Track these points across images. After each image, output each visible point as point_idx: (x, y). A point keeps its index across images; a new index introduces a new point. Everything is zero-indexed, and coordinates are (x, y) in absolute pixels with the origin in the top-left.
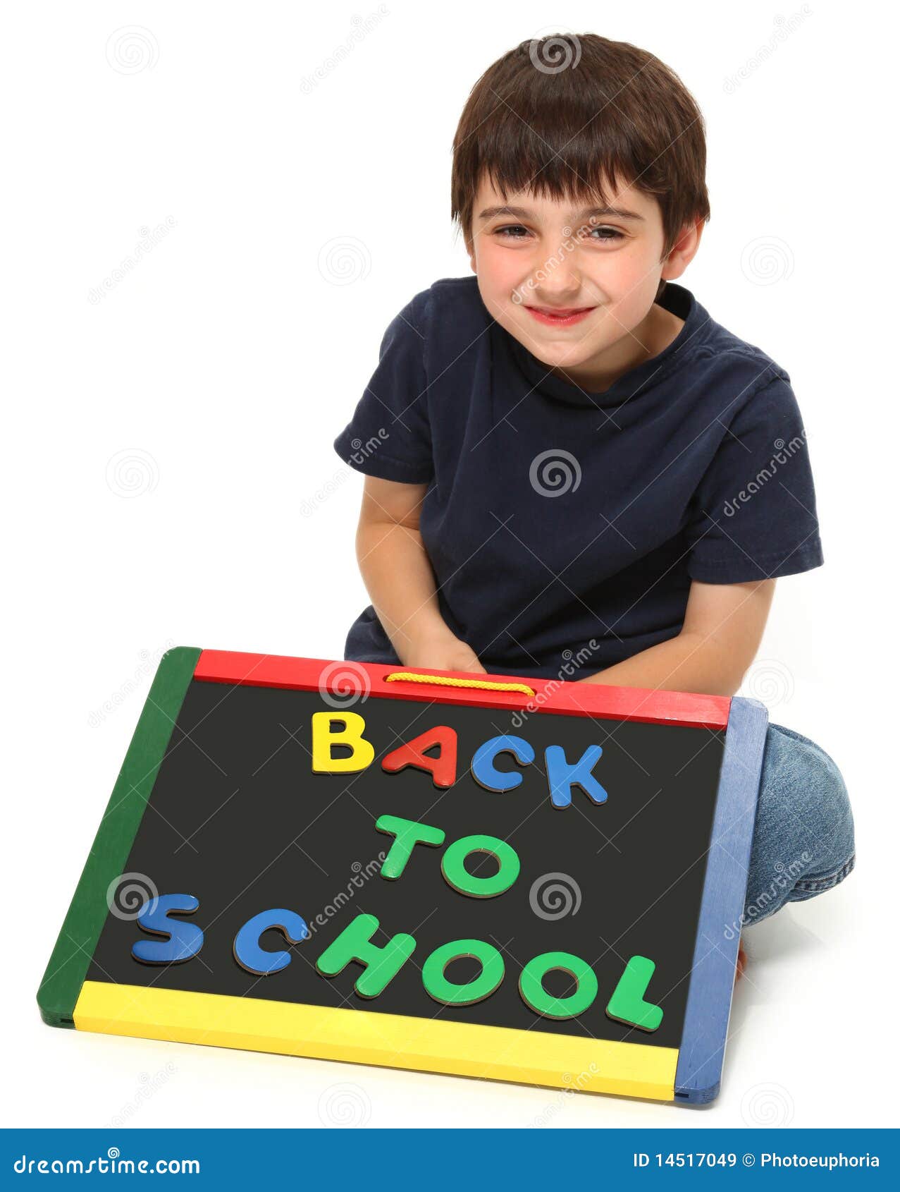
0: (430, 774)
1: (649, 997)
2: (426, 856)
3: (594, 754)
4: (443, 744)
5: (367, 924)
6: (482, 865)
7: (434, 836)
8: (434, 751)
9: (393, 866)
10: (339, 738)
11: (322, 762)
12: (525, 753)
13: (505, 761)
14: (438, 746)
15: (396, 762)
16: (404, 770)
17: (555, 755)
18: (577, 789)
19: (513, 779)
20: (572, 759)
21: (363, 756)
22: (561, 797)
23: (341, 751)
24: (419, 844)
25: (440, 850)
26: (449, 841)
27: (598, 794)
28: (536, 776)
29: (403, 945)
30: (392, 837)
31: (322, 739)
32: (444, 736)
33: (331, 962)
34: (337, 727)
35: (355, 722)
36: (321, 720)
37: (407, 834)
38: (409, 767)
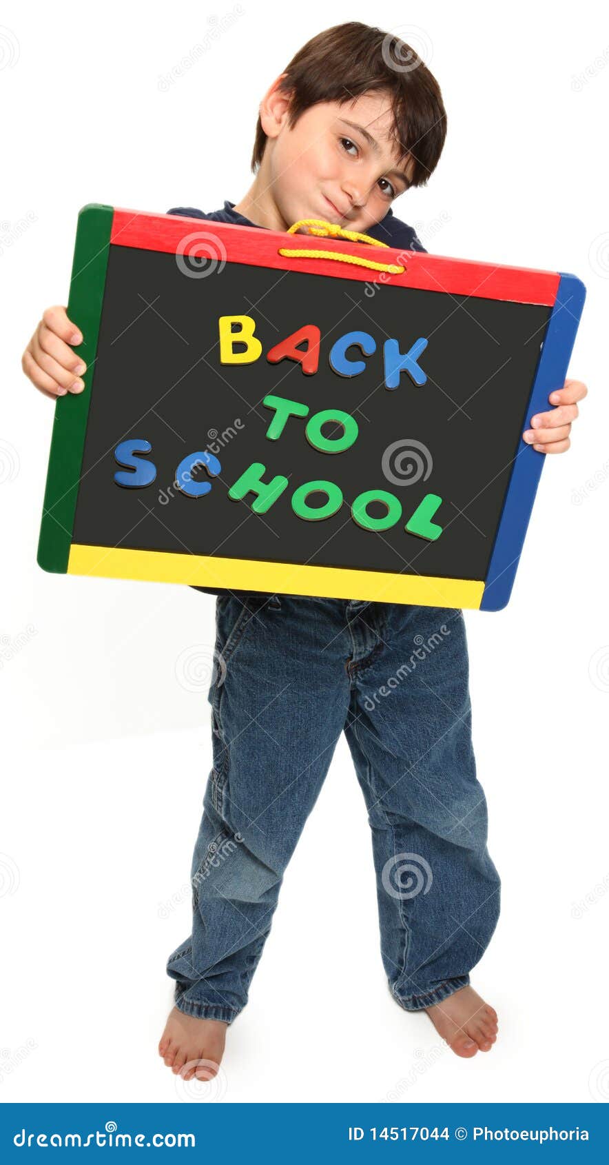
0: (300, 364)
1: (436, 520)
2: (296, 424)
3: (421, 344)
4: (310, 339)
5: (257, 469)
6: (334, 431)
7: (301, 410)
8: (304, 346)
9: (274, 432)
10: (238, 337)
11: (227, 356)
12: (369, 346)
13: (355, 352)
14: (306, 342)
15: (277, 355)
16: (282, 361)
17: (392, 345)
18: (405, 374)
19: (358, 367)
20: (404, 350)
21: (254, 351)
22: (392, 380)
23: (239, 347)
24: (292, 416)
25: (305, 420)
26: (311, 414)
27: (420, 377)
28: (376, 363)
29: (280, 483)
30: (274, 411)
31: (227, 338)
32: (311, 333)
33: (237, 492)
34: (237, 328)
35: (248, 324)
36: (225, 323)
37: (284, 408)
38: (286, 358)
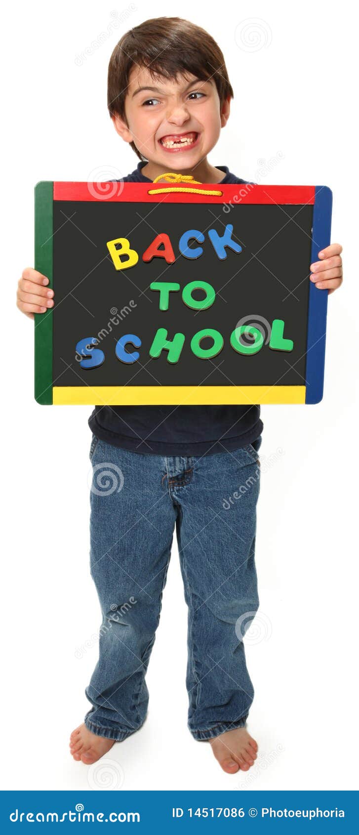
0: (164, 258)
1: (286, 336)
2: (175, 297)
3: (229, 229)
4: (164, 242)
5: (162, 333)
6: (199, 295)
7: (175, 287)
8: (162, 247)
9: (164, 305)
10: (121, 252)
11: (119, 265)
12: (200, 237)
13: (193, 243)
14: (162, 244)
15: (148, 257)
16: (153, 259)
17: (213, 234)
18: (227, 248)
19: (199, 251)
20: (221, 234)
21: (134, 257)
22: (222, 255)
23: (124, 258)
24: (171, 292)
25: (180, 293)
26: (182, 288)
27: (237, 248)
28: (207, 245)
29: (180, 338)
30: (159, 292)
31: (115, 254)
32: (163, 238)
33: (155, 352)
34: (118, 247)
35: (125, 242)
36: (111, 245)
37: (164, 289)
38: (154, 257)
